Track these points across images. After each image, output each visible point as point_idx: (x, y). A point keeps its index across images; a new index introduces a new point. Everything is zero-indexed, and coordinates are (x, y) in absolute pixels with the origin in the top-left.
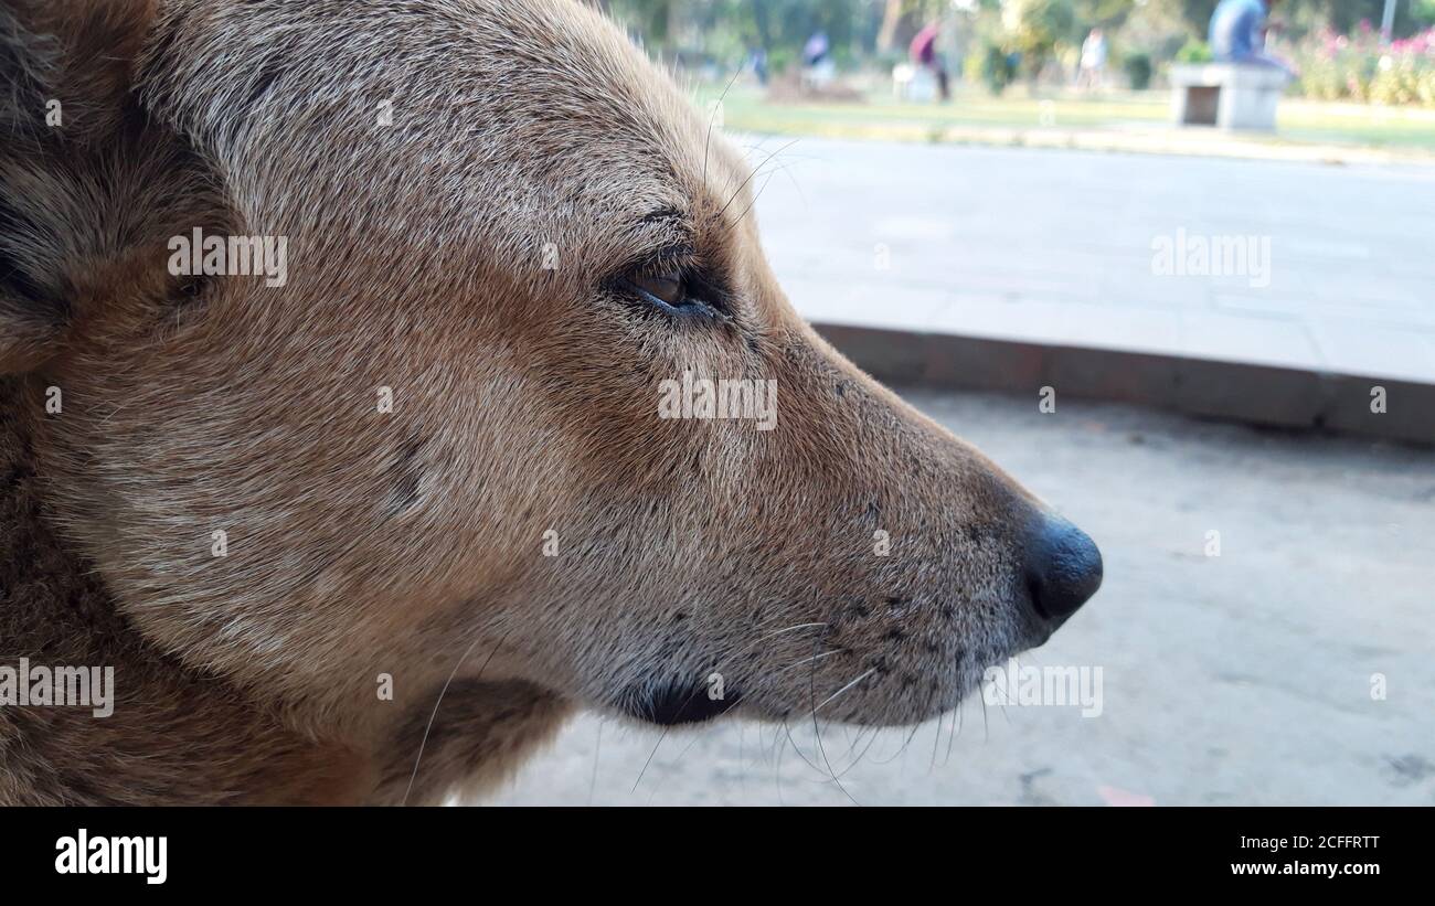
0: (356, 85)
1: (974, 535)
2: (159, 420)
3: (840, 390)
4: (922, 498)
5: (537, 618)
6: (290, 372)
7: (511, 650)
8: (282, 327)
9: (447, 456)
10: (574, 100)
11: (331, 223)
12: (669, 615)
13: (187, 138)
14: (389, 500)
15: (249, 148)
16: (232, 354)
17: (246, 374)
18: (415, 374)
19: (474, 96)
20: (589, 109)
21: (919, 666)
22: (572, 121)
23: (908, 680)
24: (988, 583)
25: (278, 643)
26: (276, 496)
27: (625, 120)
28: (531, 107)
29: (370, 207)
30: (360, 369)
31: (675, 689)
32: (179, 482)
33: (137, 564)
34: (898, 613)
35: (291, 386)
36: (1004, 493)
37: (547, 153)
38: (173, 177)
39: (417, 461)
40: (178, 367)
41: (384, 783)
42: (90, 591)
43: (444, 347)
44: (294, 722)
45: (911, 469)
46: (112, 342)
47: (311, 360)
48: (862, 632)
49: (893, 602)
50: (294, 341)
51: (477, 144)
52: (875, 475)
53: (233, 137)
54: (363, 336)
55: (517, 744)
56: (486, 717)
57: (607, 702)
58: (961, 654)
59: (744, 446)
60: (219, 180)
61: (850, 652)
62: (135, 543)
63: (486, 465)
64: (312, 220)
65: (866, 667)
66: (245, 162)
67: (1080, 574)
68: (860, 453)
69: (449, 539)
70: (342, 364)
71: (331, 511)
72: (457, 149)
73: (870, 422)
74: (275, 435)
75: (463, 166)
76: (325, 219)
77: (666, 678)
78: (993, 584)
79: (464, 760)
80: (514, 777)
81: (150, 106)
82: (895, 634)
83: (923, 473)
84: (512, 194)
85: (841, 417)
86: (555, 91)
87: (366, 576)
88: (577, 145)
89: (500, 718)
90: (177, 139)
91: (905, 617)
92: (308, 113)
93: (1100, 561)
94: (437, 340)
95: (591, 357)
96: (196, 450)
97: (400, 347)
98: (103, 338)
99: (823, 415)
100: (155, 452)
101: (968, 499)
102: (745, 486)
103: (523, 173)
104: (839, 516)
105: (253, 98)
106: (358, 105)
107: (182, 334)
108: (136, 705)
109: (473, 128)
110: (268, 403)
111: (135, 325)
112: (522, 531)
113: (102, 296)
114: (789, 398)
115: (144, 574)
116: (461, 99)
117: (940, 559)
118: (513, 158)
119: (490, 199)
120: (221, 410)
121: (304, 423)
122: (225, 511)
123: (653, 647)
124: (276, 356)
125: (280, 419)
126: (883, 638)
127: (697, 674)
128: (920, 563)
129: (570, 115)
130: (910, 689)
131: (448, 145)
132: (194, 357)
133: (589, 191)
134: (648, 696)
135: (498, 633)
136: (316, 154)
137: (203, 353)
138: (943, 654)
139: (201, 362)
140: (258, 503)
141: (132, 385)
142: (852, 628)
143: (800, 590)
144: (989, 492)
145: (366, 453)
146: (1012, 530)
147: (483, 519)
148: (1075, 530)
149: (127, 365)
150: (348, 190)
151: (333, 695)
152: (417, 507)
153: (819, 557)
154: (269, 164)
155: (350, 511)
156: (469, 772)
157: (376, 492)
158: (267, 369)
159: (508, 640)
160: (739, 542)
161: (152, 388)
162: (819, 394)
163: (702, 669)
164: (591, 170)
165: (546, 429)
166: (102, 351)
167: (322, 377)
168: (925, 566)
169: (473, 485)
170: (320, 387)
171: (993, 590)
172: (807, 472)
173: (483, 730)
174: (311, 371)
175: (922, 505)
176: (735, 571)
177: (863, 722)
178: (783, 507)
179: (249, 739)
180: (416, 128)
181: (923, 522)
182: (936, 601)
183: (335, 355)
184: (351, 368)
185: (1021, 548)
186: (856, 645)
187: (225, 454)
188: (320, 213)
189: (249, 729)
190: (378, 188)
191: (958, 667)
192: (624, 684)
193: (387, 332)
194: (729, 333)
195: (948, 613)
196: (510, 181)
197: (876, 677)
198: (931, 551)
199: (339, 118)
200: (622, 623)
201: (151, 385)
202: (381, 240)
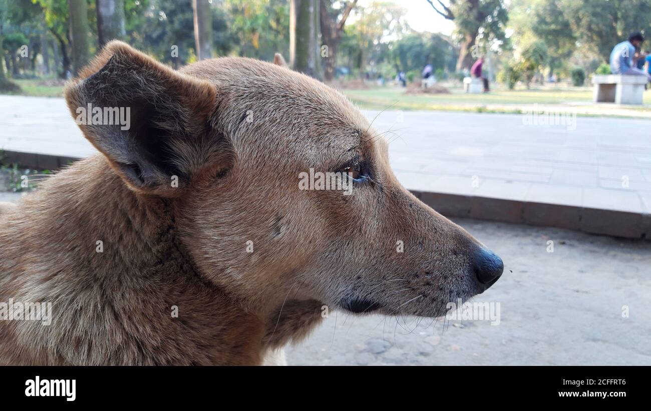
0: (267, 119)
1: (455, 253)
2: (212, 210)
3: (411, 206)
4: (438, 241)
5: (314, 275)
6: (248, 197)
7: (307, 286)
8: (247, 184)
9: (288, 222)
10: (327, 119)
11: (260, 156)
12: (355, 277)
13: (222, 133)
14: (272, 233)
15: (239, 136)
16: (233, 192)
17: (237, 197)
18: (281, 198)
19: (299, 120)
20: (332, 122)
21: (437, 295)
22: (327, 126)
23: (433, 300)
24: (460, 269)
25: (240, 277)
26: (242, 232)
27: (342, 123)
28: (315, 122)
29: (270, 152)
30: (266, 196)
31: (358, 301)
32: (216, 227)
33: (204, 250)
34: (429, 277)
35: (248, 200)
36: (467, 240)
37: (319, 135)
38: (218, 144)
39: (280, 223)
40: (218, 195)
41: (267, 335)
42: (187, 263)
43: (289, 191)
44: (242, 305)
45: (434, 231)
46: (201, 188)
47: (253, 193)
48: (417, 283)
49: (427, 273)
50: (250, 188)
51: (300, 134)
52: (421, 232)
53: (234, 134)
54: (268, 187)
55: (309, 323)
56: (300, 313)
57: (337, 303)
58: (451, 292)
59: (378, 223)
60: (231, 145)
61: (413, 289)
62: (204, 244)
63: (299, 225)
64: (255, 156)
65: (419, 294)
66: (238, 139)
67: (493, 268)
68: (416, 226)
69: (288, 248)
70: (262, 195)
71: (256, 236)
72: (294, 135)
73: (420, 216)
74: (243, 214)
75: (296, 140)
76: (259, 155)
77: (355, 297)
78: (462, 269)
79: (293, 328)
80: (309, 335)
81: (213, 126)
82: (428, 284)
83: (438, 233)
84: (309, 147)
85: (411, 214)
86: (322, 118)
87: (265, 257)
88: (328, 132)
89: (304, 314)
90: (220, 134)
91: (432, 278)
92: (254, 127)
93: (503, 265)
94: (287, 189)
95: (329, 194)
96: (222, 218)
97: (277, 190)
98: (199, 187)
99: (404, 213)
100: (211, 218)
101: (454, 242)
102: (378, 236)
103: (312, 141)
104: (409, 245)
105: (240, 122)
106: (268, 124)
107: (220, 186)
108: (198, 299)
109: (298, 129)
110: (241, 205)
111: (207, 184)
112: (309, 246)
113: (200, 177)
114: (393, 208)
115: (206, 253)
116: (296, 121)
117: (443, 260)
118: (310, 137)
119: (303, 149)
120: (229, 207)
121: (251, 211)
122: (229, 236)
123: (350, 286)
124: (244, 192)
125: (245, 209)
126: (424, 285)
127: (365, 297)
128: (436, 261)
129: (326, 124)
130: (435, 303)
131: (292, 135)
132: (223, 193)
133: (332, 144)
134: (349, 302)
135: (302, 280)
136: (256, 138)
137: (225, 191)
138: (445, 291)
139: (224, 194)
140: (237, 234)
141: (206, 200)
142: (414, 281)
143: (398, 269)
144: (462, 240)
145: (267, 220)
146: (469, 253)
147: (298, 242)
148: (493, 254)
149: (205, 194)
150: (265, 147)
151: (254, 298)
152: (280, 236)
153: (403, 258)
154: (244, 140)
155: (262, 237)
156: (294, 332)
157: (269, 231)
158: (241, 196)
159: (306, 282)
160: (376, 255)
161: (211, 201)
162: (403, 207)
163: (367, 295)
164: (332, 138)
165: (316, 216)
166: (198, 191)
167: (256, 198)
168: (438, 262)
169: (295, 231)
170: (256, 201)
171: (462, 271)
172: (398, 232)
173: (298, 318)
174: (253, 197)
175: (437, 243)
176: (376, 264)
177: (420, 315)
178: (391, 242)
179: (229, 311)
180: (283, 130)
181: (437, 248)
182: (441, 274)
183: (260, 192)
184: (264, 196)
185: (472, 258)
186: (415, 287)
187: (229, 220)
188: (257, 154)
189: (229, 308)
190: (273, 147)
191: (450, 297)
192: (342, 297)
193: (274, 186)
194: (372, 185)
195: (446, 278)
196: (308, 144)
197: (422, 298)
198: (439, 257)
199: (263, 128)
200: (340, 279)
201: (211, 200)
202: (273, 160)
